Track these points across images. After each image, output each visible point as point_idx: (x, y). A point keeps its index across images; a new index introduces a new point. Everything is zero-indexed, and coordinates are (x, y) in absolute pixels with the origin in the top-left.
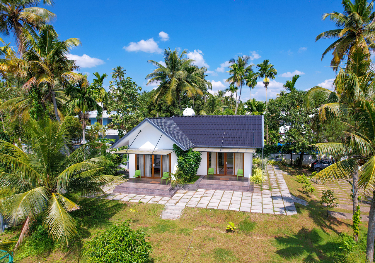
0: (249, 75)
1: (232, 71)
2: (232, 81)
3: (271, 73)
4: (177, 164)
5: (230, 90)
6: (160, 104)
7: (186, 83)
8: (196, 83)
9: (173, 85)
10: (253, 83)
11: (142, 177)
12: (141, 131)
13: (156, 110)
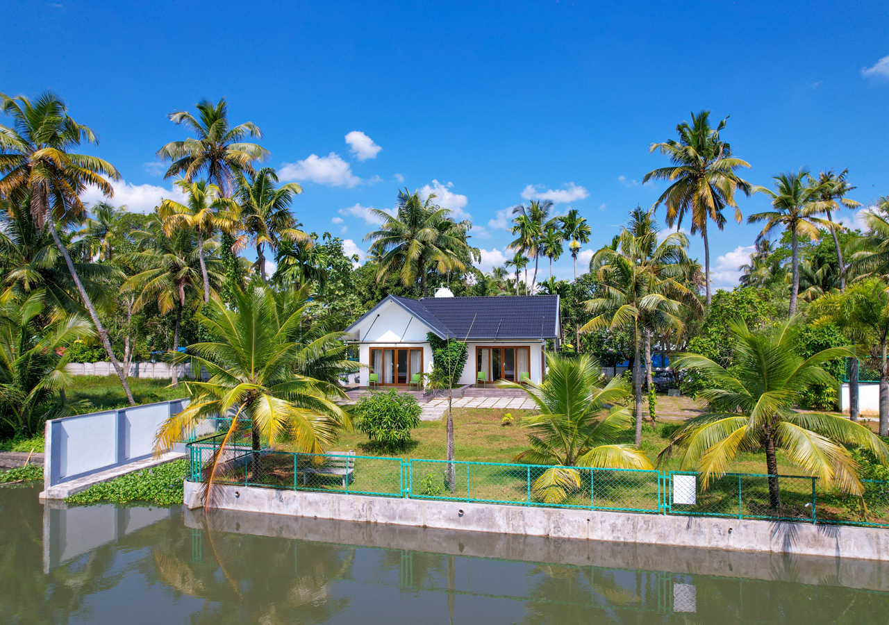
0: (549, 236)
1: (516, 228)
2: (519, 248)
3: (581, 233)
4: (433, 363)
5: (514, 263)
6: (384, 289)
7: (436, 249)
8: (452, 250)
9: (414, 253)
10: (555, 251)
11: (380, 385)
12: (379, 315)
13: (376, 300)
